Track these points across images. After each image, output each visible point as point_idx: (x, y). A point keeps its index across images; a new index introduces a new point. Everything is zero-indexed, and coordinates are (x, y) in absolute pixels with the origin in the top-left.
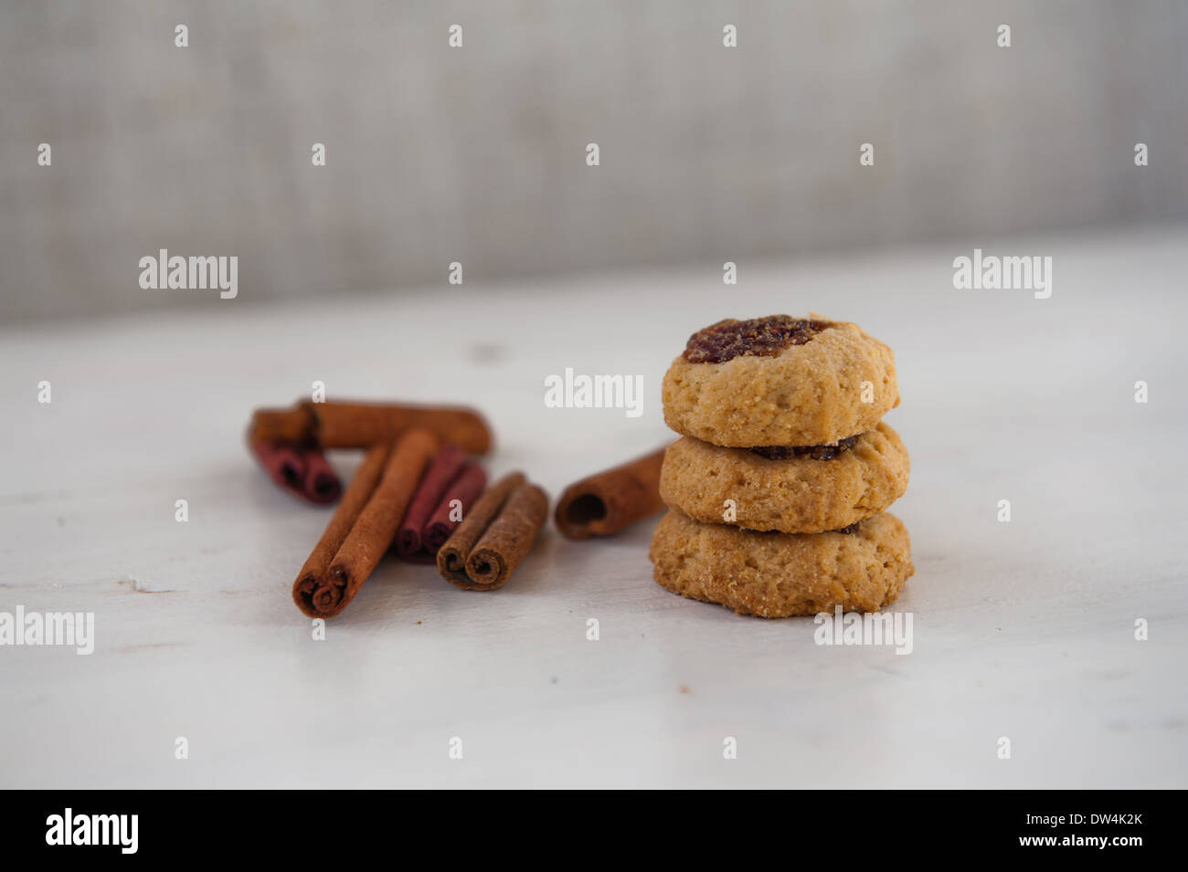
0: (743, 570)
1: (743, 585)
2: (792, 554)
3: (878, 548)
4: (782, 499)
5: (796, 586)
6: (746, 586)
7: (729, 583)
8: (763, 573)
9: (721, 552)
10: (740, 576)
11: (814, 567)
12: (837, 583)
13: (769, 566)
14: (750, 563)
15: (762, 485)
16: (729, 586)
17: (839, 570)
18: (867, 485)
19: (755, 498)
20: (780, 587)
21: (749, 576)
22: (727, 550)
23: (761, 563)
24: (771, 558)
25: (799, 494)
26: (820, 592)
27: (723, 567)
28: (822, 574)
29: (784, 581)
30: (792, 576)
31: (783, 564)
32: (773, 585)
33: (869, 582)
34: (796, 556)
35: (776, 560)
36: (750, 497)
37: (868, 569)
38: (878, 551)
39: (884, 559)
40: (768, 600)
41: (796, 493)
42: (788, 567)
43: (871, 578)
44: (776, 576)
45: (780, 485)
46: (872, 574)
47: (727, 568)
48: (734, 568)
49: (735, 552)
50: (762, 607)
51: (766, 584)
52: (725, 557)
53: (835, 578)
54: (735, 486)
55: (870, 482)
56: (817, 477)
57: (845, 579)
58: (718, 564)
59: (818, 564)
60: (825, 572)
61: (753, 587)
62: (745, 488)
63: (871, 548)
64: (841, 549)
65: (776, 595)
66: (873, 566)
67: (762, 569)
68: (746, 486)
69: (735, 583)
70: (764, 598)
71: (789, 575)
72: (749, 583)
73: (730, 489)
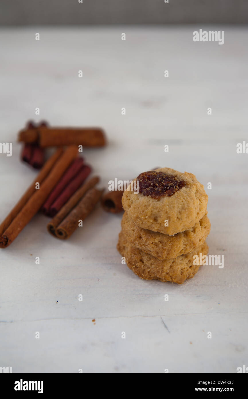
0: (138, 263)
1: (137, 267)
2: (155, 262)
3: (189, 261)
4: (151, 248)
5: (154, 273)
6: (138, 269)
7: (133, 266)
8: (145, 265)
9: (133, 254)
10: (137, 265)
11: (161, 269)
12: (167, 276)
13: (147, 264)
14: (142, 261)
15: (146, 242)
16: (132, 267)
17: (170, 271)
18: (184, 246)
19: (143, 245)
20: (149, 272)
21: (139, 265)
22: (135, 254)
23: (145, 262)
24: (148, 261)
25: (158, 248)
26: (161, 277)
27: (132, 260)
28: (163, 272)
29: (150, 271)
30: (153, 270)
31: (151, 264)
32: (147, 271)
33: (180, 275)
34: (156, 263)
35: (150, 262)
36: (142, 244)
37: (182, 269)
38: (189, 262)
40: (144, 275)
41: (157, 247)
42: (153, 266)
43: (182, 273)
44: (148, 268)
45: (152, 243)
46: (183, 272)
47: (133, 261)
48: (135, 261)
50: (141, 277)
51: (145, 270)
52: (133, 256)
53: (167, 274)
54: (138, 239)
55: (186, 245)
56: (166, 243)
57: (171, 275)
58: (131, 258)
59: (163, 268)
60: (164, 272)
61: (140, 270)
62: (141, 240)
63: (186, 261)
64: (173, 262)
65: (147, 274)
66: (185, 268)
67: (145, 264)
69: (134, 266)
70: (142, 275)
71: (152, 269)
72: (139, 268)
73: (136, 239)
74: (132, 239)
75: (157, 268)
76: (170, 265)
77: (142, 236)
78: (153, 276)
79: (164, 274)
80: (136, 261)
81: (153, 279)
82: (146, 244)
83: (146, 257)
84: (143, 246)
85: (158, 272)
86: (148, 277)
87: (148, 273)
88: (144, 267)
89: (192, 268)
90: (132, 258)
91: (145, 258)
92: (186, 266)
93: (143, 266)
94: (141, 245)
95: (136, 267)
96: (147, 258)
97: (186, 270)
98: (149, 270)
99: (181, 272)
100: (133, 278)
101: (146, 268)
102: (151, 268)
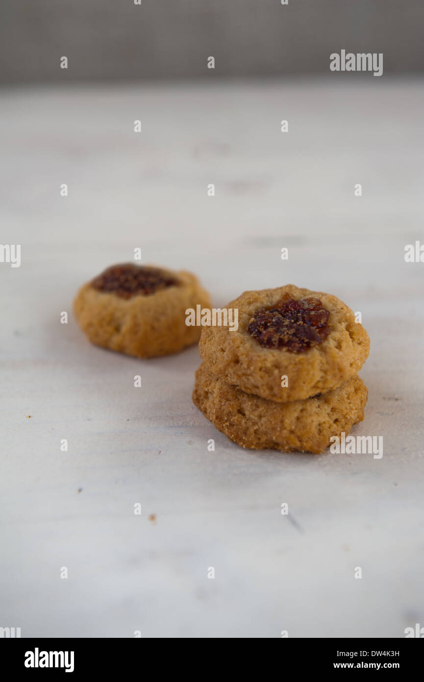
0: (235, 416)
1: (234, 425)
2: (267, 412)
3: (332, 408)
4: (259, 379)
5: (266, 433)
6: (235, 427)
7: (224, 423)
8: (247, 420)
9: (224, 401)
10: (232, 420)
11: (279, 423)
12: (292, 436)
13: (252, 416)
14: (241, 412)
15: (249, 367)
16: (224, 425)
18: (322, 374)
19: (244, 374)
20: (256, 432)
21: (237, 420)
22: (227, 400)
23: (247, 413)
24: (254, 410)
27: (223, 411)
28: (283, 429)
30: (264, 426)
31: (260, 417)
32: (252, 430)
33: (317, 436)
34: (269, 413)
35: (257, 413)
36: (240, 373)
37: (319, 425)
38: (332, 411)
39: (335, 417)
40: (246, 439)
42: (264, 419)
43: (320, 431)
44: (254, 424)
45: (260, 369)
46: (321, 429)
47: (225, 412)
48: (229, 414)
49: (232, 403)
50: (242, 443)
51: (248, 428)
52: (225, 405)
53: (292, 432)
54: (232, 364)
55: (325, 372)
57: (299, 434)
58: (220, 408)
59: (282, 422)
60: (285, 428)
61: (239, 429)
62: (238, 366)
63: (327, 409)
64: (302, 411)
65: (252, 436)
66: (324, 423)
67: (247, 417)
68: (239, 365)
69: (228, 424)
70: (244, 438)
71: (262, 425)
72: (237, 425)
73: (229, 365)
74: (220, 366)
75: (271, 422)
76: (296, 414)
77: (240, 357)
78: (263, 439)
79: (285, 432)
80: (230, 412)
81: (265, 448)
82: (249, 372)
83: (250, 403)
84: (244, 378)
85: (274, 429)
86: (255, 443)
87: (254, 434)
88: (246, 423)
89: (338, 423)
90: (223, 408)
91: (247, 406)
92: (327, 419)
93: (243, 421)
94: (239, 377)
95: (232, 425)
96: (252, 405)
97: (327, 425)
98: (256, 427)
99: (318, 430)
100: (227, 447)
101: (251, 424)
102: (259, 424)
